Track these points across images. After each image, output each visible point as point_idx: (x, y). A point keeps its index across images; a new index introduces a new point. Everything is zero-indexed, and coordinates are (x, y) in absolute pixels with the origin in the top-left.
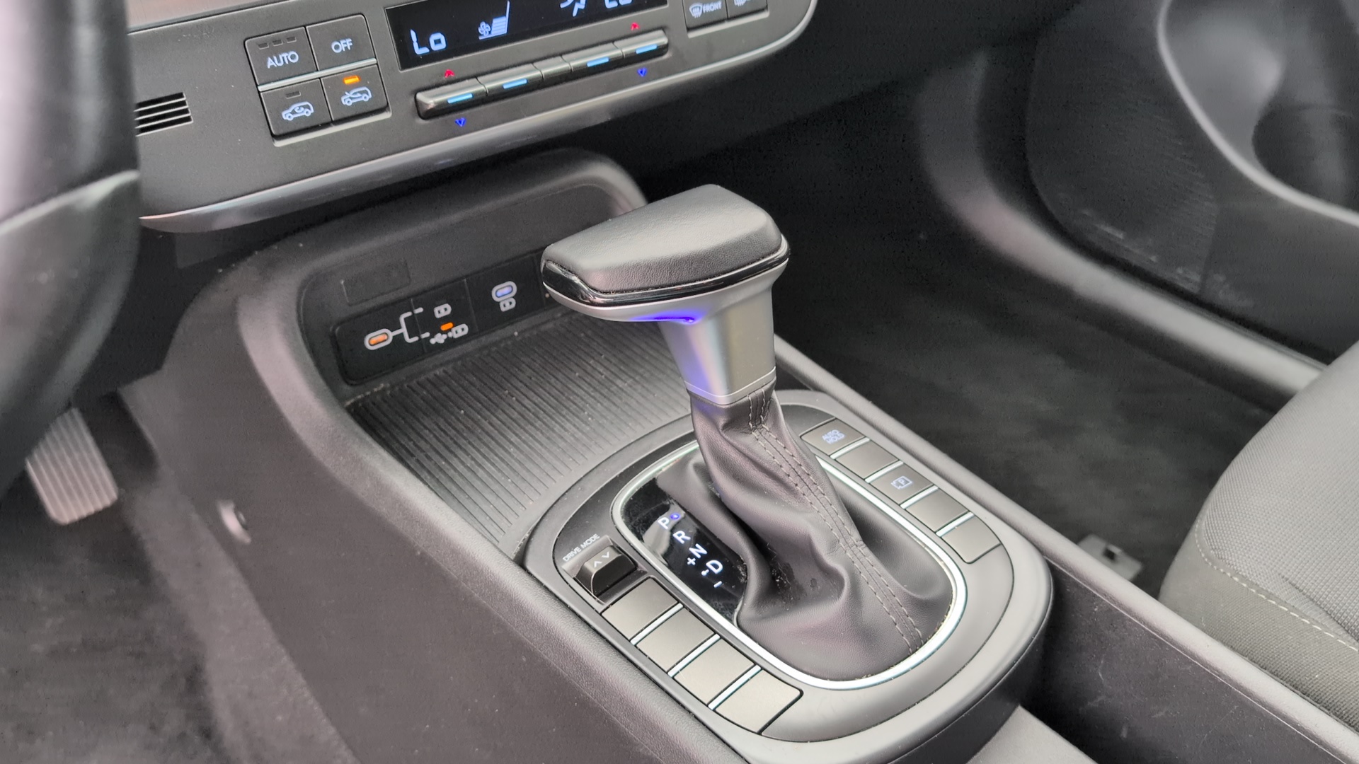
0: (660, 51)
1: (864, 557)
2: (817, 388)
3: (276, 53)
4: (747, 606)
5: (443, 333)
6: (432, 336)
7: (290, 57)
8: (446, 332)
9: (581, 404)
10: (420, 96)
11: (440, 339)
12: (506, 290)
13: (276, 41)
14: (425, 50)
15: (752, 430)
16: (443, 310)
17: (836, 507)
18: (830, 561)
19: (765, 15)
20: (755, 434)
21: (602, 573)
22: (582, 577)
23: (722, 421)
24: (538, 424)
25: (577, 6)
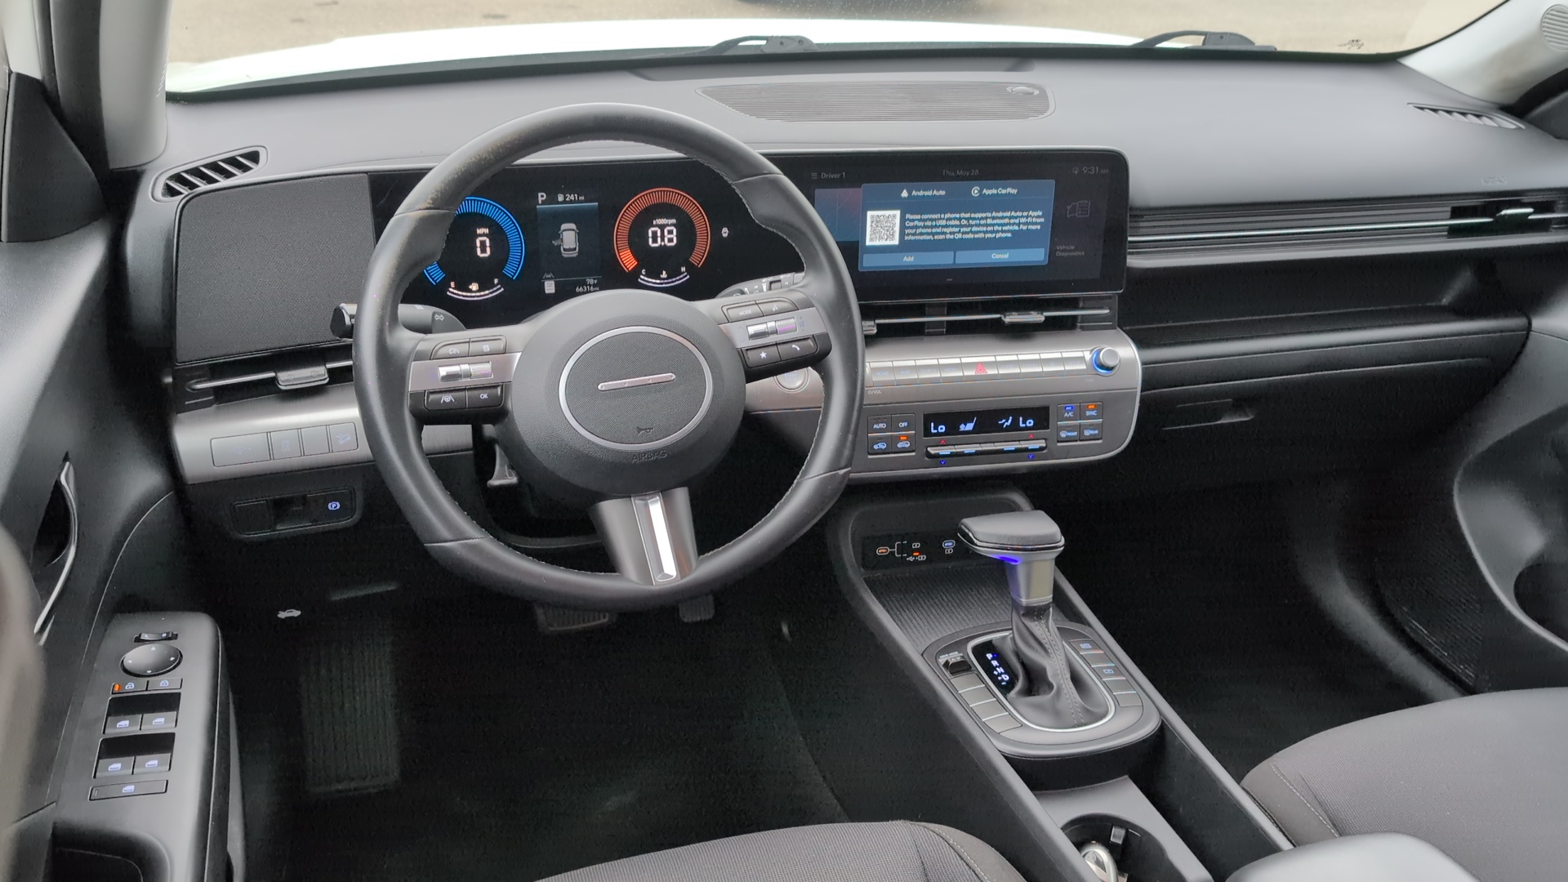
0: (1041, 449)
1: (1069, 687)
2: (1089, 625)
3: (878, 423)
4: (1013, 694)
5: (913, 556)
6: (908, 556)
7: (882, 426)
8: (915, 556)
9: (971, 605)
10: (929, 449)
11: (911, 559)
12: (950, 544)
13: (879, 419)
14: (936, 431)
15: (1035, 621)
16: (916, 545)
17: (1064, 662)
18: (1051, 679)
19: (1100, 441)
20: (1036, 623)
21: (953, 664)
22: (946, 664)
23: (1022, 612)
24: (947, 608)
25: (1006, 424)
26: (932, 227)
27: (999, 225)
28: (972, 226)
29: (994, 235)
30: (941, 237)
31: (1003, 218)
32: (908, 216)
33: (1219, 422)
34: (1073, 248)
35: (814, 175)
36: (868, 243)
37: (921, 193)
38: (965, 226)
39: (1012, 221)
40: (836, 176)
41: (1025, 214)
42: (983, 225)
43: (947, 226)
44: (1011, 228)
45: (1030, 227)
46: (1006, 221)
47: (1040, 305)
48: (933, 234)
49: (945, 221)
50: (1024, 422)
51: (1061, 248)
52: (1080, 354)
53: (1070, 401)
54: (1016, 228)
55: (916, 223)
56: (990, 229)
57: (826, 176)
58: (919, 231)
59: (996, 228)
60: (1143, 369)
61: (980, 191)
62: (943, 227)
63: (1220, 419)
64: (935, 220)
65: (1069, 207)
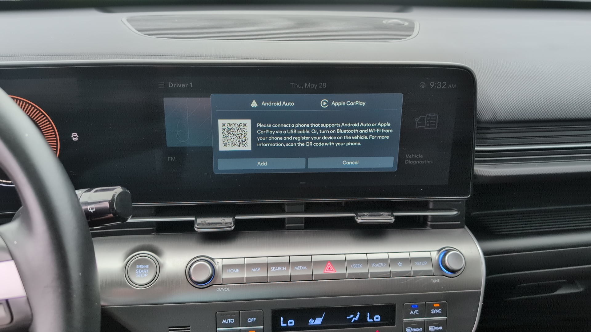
3: (226, 318)
7: (230, 321)
13: (228, 314)
14: (285, 326)
25: (354, 319)
26: (283, 135)
27: (348, 135)
28: (322, 135)
29: (343, 144)
30: (293, 145)
31: (352, 128)
32: (259, 125)
33: (555, 293)
34: (421, 156)
35: (161, 85)
36: (222, 148)
37: (271, 104)
38: (315, 135)
39: (361, 131)
40: (184, 86)
41: (374, 125)
42: (333, 135)
43: (297, 135)
44: (360, 138)
45: (379, 137)
46: (356, 131)
47: (390, 207)
48: (285, 142)
49: (295, 131)
50: (372, 317)
51: (410, 157)
52: (427, 255)
53: (416, 299)
54: (366, 138)
55: (267, 131)
56: (339, 138)
57: (173, 85)
58: (270, 139)
59: (346, 137)
60: (486, 259)
61: (329, 103)
62: (294, 135)
63: (556, 291)
64: (286, 129)
65: (417, 120)
